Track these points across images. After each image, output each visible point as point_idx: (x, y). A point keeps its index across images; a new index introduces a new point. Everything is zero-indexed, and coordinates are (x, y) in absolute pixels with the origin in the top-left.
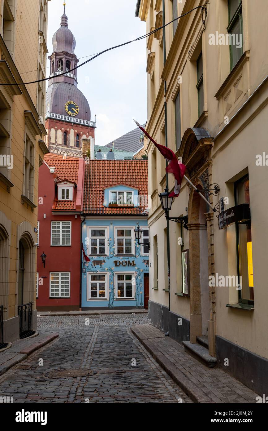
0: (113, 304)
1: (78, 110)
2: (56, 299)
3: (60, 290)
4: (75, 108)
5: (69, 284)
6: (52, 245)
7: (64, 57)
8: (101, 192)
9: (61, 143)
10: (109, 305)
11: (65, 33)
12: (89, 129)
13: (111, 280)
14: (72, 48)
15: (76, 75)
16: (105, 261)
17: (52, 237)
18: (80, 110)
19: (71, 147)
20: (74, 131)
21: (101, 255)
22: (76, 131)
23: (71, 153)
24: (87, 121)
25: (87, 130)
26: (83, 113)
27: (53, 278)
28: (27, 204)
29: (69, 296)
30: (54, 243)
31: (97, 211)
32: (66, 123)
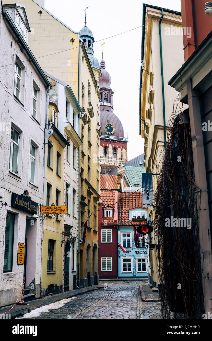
0: (135, 275)
2: (105, 272)
3: (107, 267)
4: (112, 129)
5: (112, 264)
6: (102, 242)
7: (103, 91)
8: (128, 212)
10: (133, 275)
11: (104, 74)
13: (134, 262)
14: (109, 84)
15: (112, 103)
16: (131, 251)
17: (102, 238)
18: (115, 130)
19: (110, 158)
21: (128, 248)
22: (113, 146)
23: (110, 162)
24: (121, 138)
25: (122, 144)
26: (118, 131)
27: (103, 261)
28: (95, 232)
29: (112, 270)
30: (103, 241)
31: (126, 223)
32: (106, 141)
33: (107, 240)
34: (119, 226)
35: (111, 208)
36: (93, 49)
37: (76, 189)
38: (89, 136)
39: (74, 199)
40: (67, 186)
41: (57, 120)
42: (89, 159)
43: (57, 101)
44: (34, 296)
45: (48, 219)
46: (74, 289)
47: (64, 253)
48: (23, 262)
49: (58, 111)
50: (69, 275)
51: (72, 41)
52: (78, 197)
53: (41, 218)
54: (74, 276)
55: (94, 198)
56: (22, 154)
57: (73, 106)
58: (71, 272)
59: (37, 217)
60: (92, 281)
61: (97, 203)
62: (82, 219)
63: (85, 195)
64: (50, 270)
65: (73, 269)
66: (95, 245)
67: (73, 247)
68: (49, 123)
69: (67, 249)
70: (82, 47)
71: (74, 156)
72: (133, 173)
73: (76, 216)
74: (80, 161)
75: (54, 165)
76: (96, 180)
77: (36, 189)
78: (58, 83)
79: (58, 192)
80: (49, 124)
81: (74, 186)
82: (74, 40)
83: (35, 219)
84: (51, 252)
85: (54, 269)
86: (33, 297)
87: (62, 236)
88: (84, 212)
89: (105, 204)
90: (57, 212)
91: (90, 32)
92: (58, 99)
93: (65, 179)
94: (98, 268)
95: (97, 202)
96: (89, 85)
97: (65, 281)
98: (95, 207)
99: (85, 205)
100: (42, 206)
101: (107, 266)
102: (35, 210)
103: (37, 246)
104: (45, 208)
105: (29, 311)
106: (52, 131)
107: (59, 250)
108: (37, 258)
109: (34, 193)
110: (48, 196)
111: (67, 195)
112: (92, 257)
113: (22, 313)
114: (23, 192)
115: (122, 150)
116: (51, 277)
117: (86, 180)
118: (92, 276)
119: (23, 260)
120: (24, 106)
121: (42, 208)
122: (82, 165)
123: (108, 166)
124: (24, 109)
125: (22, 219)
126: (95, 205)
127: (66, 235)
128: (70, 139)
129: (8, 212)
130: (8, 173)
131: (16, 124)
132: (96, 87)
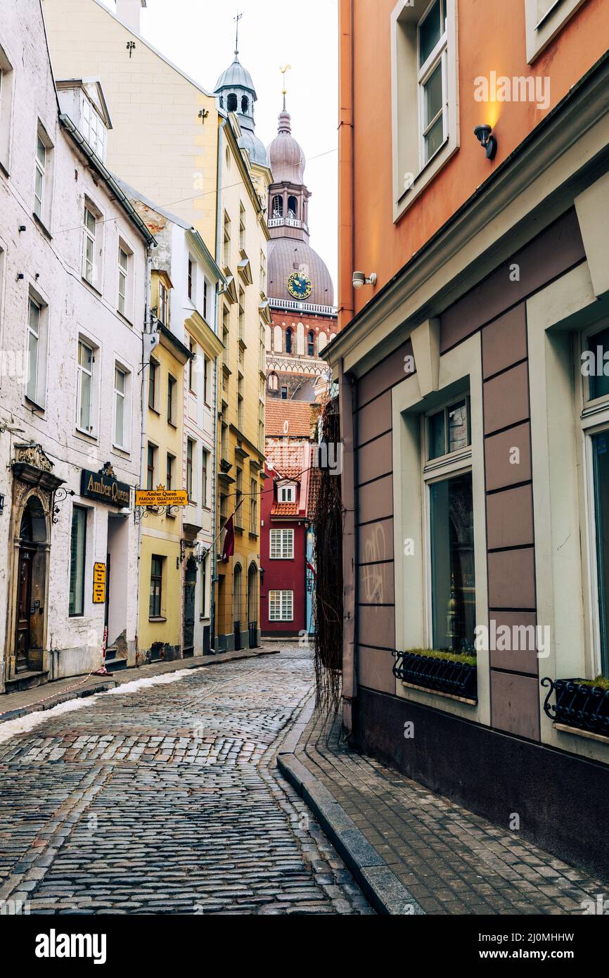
1: (311, 287)
2: (276, 623)
3: (281, 612)
4: (306, 284)
5: (292, 605)
6: (270, 558)
7: (285, 190)
9: (281, 351)
11: (286, 147)
12: (331, 320)
14: (300, 174)
15: (307, 221)
17: (271, 548)
18: (314, 288)
19: (299, 357)
20: (305, 327)
22: (308, 326)
23: (298, 367)
24: (327, 307)
25: (328, 323)
27: (272, 598)
28: (252, 537)
29: (292, 619)
30: (273, 555)
32: (290, 314)
33: (282, 553)
34: (310, 522)
35: (292, 483)
36: (252, 119)
37: (209, 448)
38: (241, 328)
39: (204, 470)
40: (191, 443)
41: (170, 304)
42: (240, 378)
43: (168, 263)
44: (124, 662)
45: (152, 516)
46: (204, 655)
47: (183, 581)
48: (103, 598)
49: (170, 285)
50: (193, 625)
51: (204, 115)
52: (214, 464)
53: (137, 513)
54: (205, 627)
55: (252, 463)
56: (99, 391)
57: (204, 269)
58: (199, 620)
59: (129, 512)
60: (245, 640)
61: (259, 474)
62: (222, 510)
63: (230, 458)
64: (154, 614)
65: (203, 614)
66: (253, 564)
67: (204, 569)
68: (152, 319)
69: (190, 573)
70: (225, 127)
71: (205, 378)
73: (209, 505)
74: (220, 387)
75: (161, 404)
76: (257, 423)
77: (126, 457)
78: (171, 223)
79: (171, 458)
80: (152, 323)
81: (204, 442)
82: (207, 112)
83: (125, 517)
84: (157, 580)
85: (162, 613)
86: (122, 665)
87: (180, 547)
88: (227, 497)
89: (281, 472)
90: (168, 502)
91: (246, 76)
92: (170, 257)
93: (186, 429)
94: (259, 613)
95: (259, 472)
96: (242, 211)
97: (185, 637)
98: (254, 482)
99: (229, 480)
100: (139, 490)
101: (281, 610)
102: (126, 500)
103: (129, 567)
104: (145, 495)
105: (117, 684)
106: (157, 336)
107: (174, 577)
108: (129, 590)
109: (122, 466)
110: (151, 469)
111: (189, 462)
112: (244, 590)
113: (105, 687)
114: (101, 467)
115: (328, 338)
116: (157, 627)
117: (232, 427)
118: (244, 631)
119: (103, 594)
120: (101, 295)
121: (140, 495)
122: (223, 396)
123: (294, 376)
124: (103, 300)
125: (100, 517)
126: (253, 480)
127: (187, 546)
128: (198, 345)
129: (76, 507)
130: (74, 432)
131: (88, 335)
132: (258, 212)
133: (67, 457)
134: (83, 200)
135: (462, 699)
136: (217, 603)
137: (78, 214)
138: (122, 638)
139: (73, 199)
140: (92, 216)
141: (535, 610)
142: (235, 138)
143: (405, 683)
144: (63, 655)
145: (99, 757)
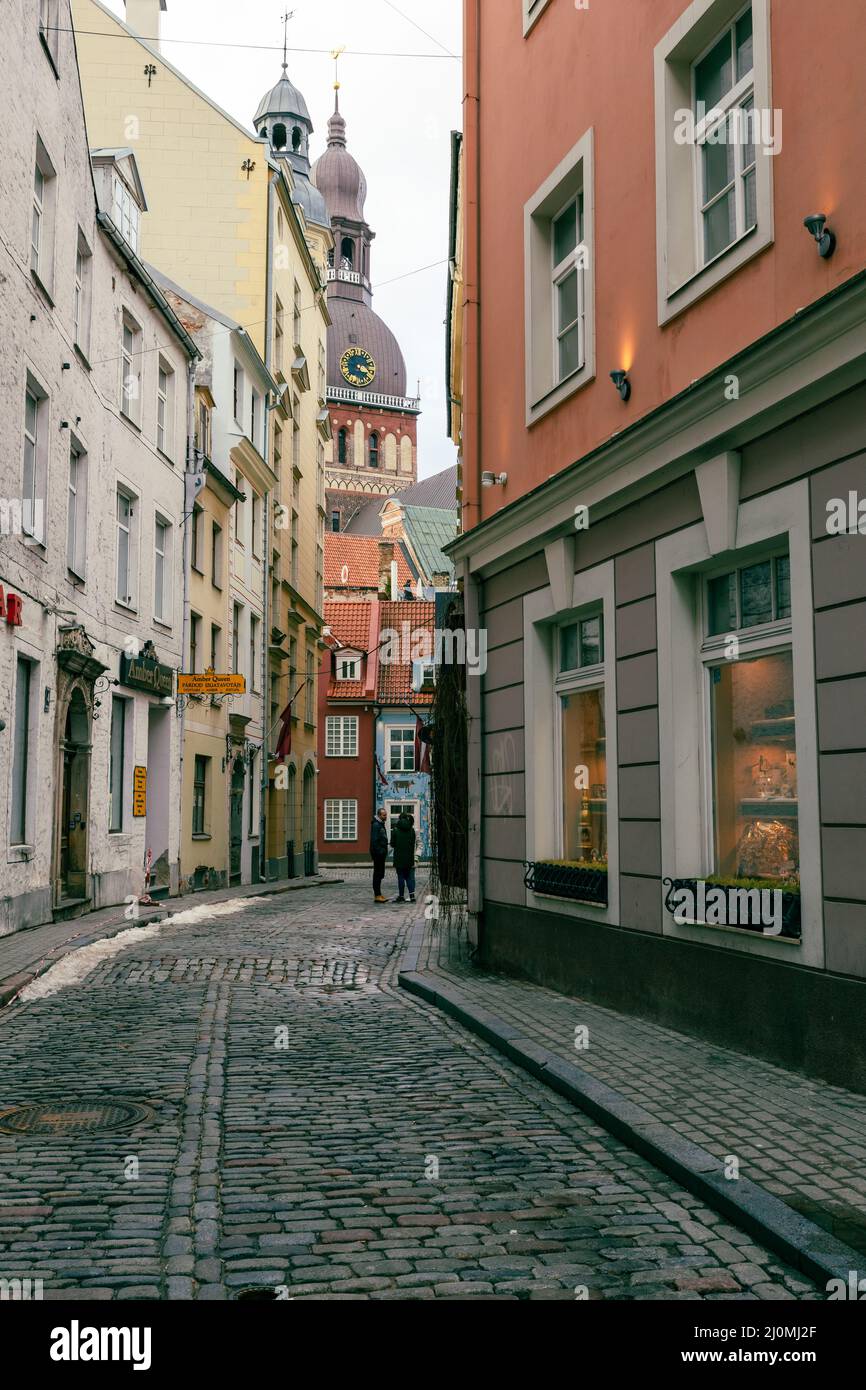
1: (374, 369)
2: (335, 844)
3: (341, 829)
4: (367, 365)
5: (356, 819)
6: (327, 755)
7: (337, 230)
9: (331, 461)
11: (340, 166)
12: (402, 418)
13: (424, 814)
14: (358, 205)
15: (368, 273)
16: (414, 782)
17: (327, 742)
18: (378, 370)
19: (357, 468)
20: (365, 426)
21: (408, 773)
22: (369, 426)
23: (356, 483)
24: (397, 398)
25: (398, 421)
26: (386, 375)
27: (329, 809)
28: (309, 728)
29: (356, 839)
30: (331, 751)
31: (401, 699)
32: (344, 407)
33: (342, 748)
34: (380, 707)
35: (356, 653)
36: (306, 158)
37: (259, 614)
38: (295, 450)
39: (253, 643)
40: (238, 607)
41: (211, 428)
42: (295, 517)
44: (166, 890)
45: (195, 705)
46: (252, 883)
47: (229, 788)
49: (212, 403)
50: (240, 845)
51: (249, 167)
52: (264, 634)
53: (179, 703)
54: (254, 848)
55: (308, 630)
57: (252, 377)
58: (247, 837)
59: (171, 702)
60: (300, 864)
61: (316, 644)
62: (274, 694)
63: (283, 626)
64: (196, 830)
65: (251, 831)
66: (309, 765)
67: (252, 773)
68: (196, 455)
69: (237, 777)
70: (277, 184)
71: (253, 521)
72: (434, 531)
73: (258, 688)
74: (270, 532)
75: (205, 566)
76: (314, 575)
77: (169, 633)
78: (213, 321)
79: (215, 630)
80: (197, 459)
81: (252, 606)
82: (254, 163)
83: (168, 708)
84: (200, 788)
85: (206, 828)
86: (166, 893)
87: (226, 744)
88: (279, 677)
89: (339, 638)
90: (219, 689)
91: (298, 99)
92: (211, 366)
93: (233, 591)
94: (316, 830)
95: (316, 641)
96: (297, 291)
97: (231, 859)
98: (310, 654)
99: (281, 655)
100: (181, 675)
101: (341, 826)
102: (168, 687)
103: (171, 772)
104: (190, 680)
105: (170, 915)
106: (203, 477)
107: (219, 780)
108: (171, 801)
109: (164, 644)
110: (194, 647)
111: (236, 634)
112: (299, 798)
113: (159, 918)
114: (142, 648)
115: (398, 442)
116: (201, 848)
117: (285, 583)
118: (299, 852)
119: (144, 805)
120: (140, 431)
121: (183, 680)
122: (274, 543)
123: (350, 496)
124: (142, 437)
125: (140, 710)
126: (309, 652)
127: (234, 743)
128: (245, 479)
129: (116, 698)
130: (113, 606)
131: (126, 483)
132: (316, 290)
133: (106, 636)
134: (121, 314)
135: (593, 904)
136: (267, 816)
137: (116, 331)
138: (163, 859)
139: (111, 312)
140: (131, 329)
141: (659, 820)
142: (287, 191)
143: (536, 894)
144: (105, 878)
145: (208, 978)
